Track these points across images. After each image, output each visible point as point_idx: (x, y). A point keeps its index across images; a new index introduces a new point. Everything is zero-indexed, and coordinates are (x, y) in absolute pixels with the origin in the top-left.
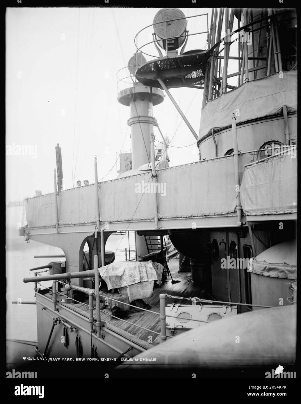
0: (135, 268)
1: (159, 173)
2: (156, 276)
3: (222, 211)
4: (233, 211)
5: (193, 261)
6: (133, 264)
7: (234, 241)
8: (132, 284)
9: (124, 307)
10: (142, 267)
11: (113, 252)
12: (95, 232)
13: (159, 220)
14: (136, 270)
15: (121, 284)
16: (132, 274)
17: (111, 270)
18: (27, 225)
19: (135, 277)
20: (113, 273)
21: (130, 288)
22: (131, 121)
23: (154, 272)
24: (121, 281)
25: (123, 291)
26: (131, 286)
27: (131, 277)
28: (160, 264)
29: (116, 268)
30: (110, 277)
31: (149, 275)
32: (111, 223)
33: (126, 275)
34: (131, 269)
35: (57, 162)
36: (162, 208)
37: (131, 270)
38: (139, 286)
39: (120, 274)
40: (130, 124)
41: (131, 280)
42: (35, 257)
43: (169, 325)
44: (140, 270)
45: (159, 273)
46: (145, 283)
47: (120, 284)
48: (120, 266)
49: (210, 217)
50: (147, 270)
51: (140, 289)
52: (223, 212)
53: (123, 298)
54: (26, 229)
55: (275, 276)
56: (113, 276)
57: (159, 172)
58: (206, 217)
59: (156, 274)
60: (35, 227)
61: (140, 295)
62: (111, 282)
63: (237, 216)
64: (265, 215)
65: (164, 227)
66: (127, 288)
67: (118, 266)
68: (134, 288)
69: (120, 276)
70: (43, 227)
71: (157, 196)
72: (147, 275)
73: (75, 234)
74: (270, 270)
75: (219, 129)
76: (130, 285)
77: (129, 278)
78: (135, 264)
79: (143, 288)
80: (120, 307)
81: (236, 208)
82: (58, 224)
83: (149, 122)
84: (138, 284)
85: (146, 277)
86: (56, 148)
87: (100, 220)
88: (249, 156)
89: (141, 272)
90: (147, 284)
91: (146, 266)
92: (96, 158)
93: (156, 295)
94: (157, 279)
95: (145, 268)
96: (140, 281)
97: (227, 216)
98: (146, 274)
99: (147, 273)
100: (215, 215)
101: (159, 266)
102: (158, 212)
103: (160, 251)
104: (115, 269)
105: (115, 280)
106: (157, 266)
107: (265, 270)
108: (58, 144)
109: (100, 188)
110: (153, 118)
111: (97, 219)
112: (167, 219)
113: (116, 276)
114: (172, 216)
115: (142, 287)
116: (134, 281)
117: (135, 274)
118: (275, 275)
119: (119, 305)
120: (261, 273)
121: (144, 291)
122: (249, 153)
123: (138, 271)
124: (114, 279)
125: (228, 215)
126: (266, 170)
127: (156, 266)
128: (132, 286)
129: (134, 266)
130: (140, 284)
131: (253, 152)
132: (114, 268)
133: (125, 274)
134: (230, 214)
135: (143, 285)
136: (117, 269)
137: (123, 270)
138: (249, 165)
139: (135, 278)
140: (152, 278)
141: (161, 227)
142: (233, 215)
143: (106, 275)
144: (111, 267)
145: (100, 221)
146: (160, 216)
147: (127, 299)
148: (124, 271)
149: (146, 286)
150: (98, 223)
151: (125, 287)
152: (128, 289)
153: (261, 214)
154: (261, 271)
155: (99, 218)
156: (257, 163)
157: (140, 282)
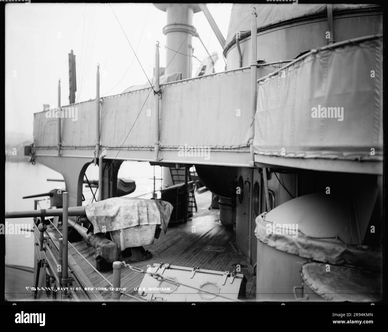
0: (133, 207)
1: (163, 89)
2: (160, 219)
3: (232, 144)
4: (246, 145)
5: (222, 199)
6: (131, 202)
7: (258, 182)
8: (128, 227)
9: (110, 258)
10: (143, 207)
11: (133, 181)
12: (94, 158)
13: (161, 149)
14: (135, 209)
15: (113, 227)
16: (128, 214)
17: (102, 208)
18: (33, 144)
19: (132, 218)
20: (103, 212)
21: (125, 232)
22: (166, 29)
23: (157, 213)
24: (113, 223)
25: (116, 235)
26: (126, 230)
27: (126, 218)
28: (169, 203)
29: (108, 206)
30: (97, 217)
31: (151, 217)
32: (111, 148)
33: (120, 216)
34: (128, 208)
35: (70, 72)
36: (164, 135)
37: (128, 210)
38: (136, 230)
39: (112, 215)
40: (165, 33)
41: (127, 223)
42: (48, 180)
43: (146, 295)
44: (140, 210)
45: (166, 215)
46: (144, 227)
47: (111, 227)
48: (115, 203)
49: (217, 151)
50: (149, 210)
51: (137, 234)
52: (233, 146)
53: (109, 246)
54: (32, 148)
55: (282, 249)
56: (101, 217)
57: (164, 87)
58: (213, 150)
59: (159, 217)
60: (40, 147)
61: (137, 242)
62: (98, 224)
63: (250, 152)
64: (273, 156)
65: (165, 160)
66: (120, 232)
67: (113, 204)
68: (130, 232)
69: (112, 217)
70: (47, 147)
71: (160, 119)
72: (148, 217)
73: (75, 158)
74: (277, 238)
75: (244, 34)
76: (124, 229)
77: (124, 219)
78: (133, 202)
79: (141, 233)
80: (105, 257)
81: (248, 142)
82: (61, 146)
83: (186, 32)
84: (136, 228)
85: (146, 219)
86: (69, 55)
87: (99, 144)
88: (271, 69)
89: (141, 213)
90: (146, 229)
91: (147, 206)
92: (98, 67)
93: (169, 237)
94: (159, 223)
95: (146, 208)
96: (137, 224)
97: (238, 151)
98: (146, 216)
99: (148, 215)
100: (223, 149)
101: (167, 206)
102: (159, 139)
103: (184, 184)
104: (107, 208)
105: (104, 222)
106: (165, 205)
107: (271, 238)
108: (72, 51)
109: (102, 104)
110: (192, 27)
111: (97, 142)
112: (168, 150)
113: (107, 217)
114: (175, 146)
115: (141, 231)
116: (130, 224)
117: (133, 214)
118: (283, 247)
119: (103, 255)
120: (266, 240)
121: (142, 237)
122: (272, 64)
123: (137, 211)
124: (103, 220)
125: (240, 149)
126: (279, 87)
127: (163, 205)
128: (128, 229)
129: (132, 204)
130: (138, 228)
131: (277, 63)
132: (106, 206)
133: (119, 214)
134: (242, 149)
135: (142, 229)
136: (110, 207)
137: (117, 210)
138: (262, 81)
139: (132, 221)
140: (153, 221)
141: (162, 159)
142: (246, 151)
143: (93, 215)
144: (103, 205)
145: (99, 146)
146: (162, 145)
147: (114, 248)
148: (119, 211)
149: (146, 230)
150: (97, 148)
151: (118, 232)
152: (121, 234)
153: (269, 154)
154: (266, 237)
155: (99, 141)
156: (270, 77)
157: (138, 226)
